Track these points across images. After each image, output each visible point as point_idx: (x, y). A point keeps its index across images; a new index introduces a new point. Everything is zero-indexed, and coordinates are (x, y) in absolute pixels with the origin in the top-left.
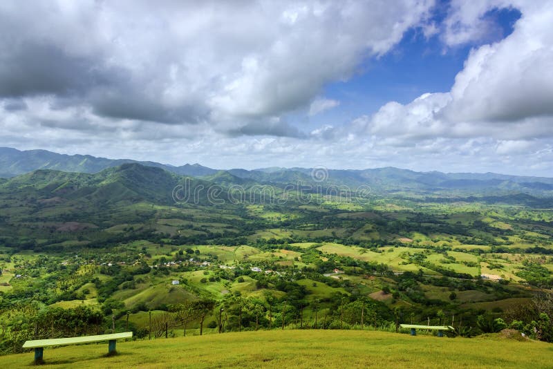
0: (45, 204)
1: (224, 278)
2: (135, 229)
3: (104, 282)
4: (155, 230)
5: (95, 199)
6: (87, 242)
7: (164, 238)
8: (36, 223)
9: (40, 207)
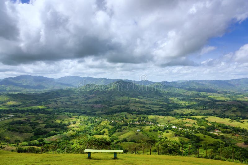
0: (90, 97)
1: (159, 130)
2: (122, 107)
3: (110, 128)
4: (130, 108)
5: (107, 95)
6: (104, 112)
7: (133, 111)
8: (87, 105)
9: (88, 98)
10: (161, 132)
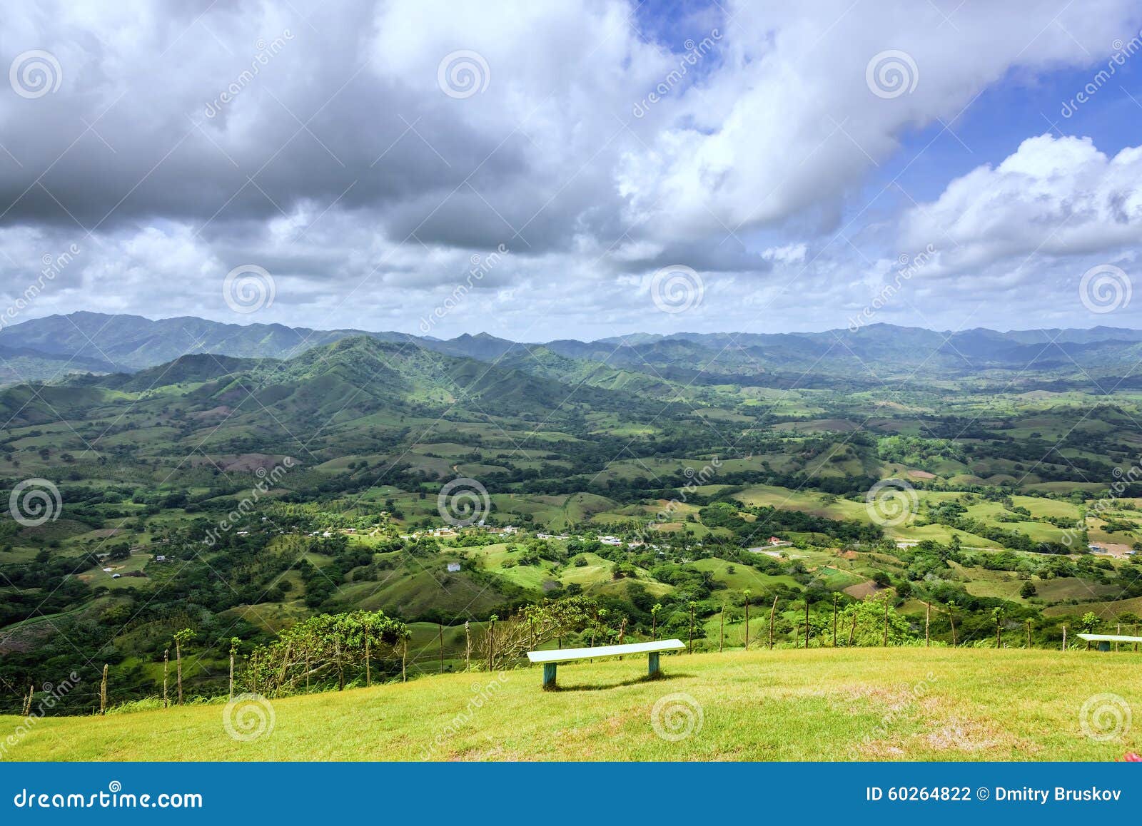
0: (202, 420)
1: (546, 558)
2: (371, 464)
3: (317, 569)
4: (409, 466)
5: (293, 409)
6: (282, 492)
7: (427, 480)
8: (187, 458)
9: (191, 427)
10: (555, 564)
